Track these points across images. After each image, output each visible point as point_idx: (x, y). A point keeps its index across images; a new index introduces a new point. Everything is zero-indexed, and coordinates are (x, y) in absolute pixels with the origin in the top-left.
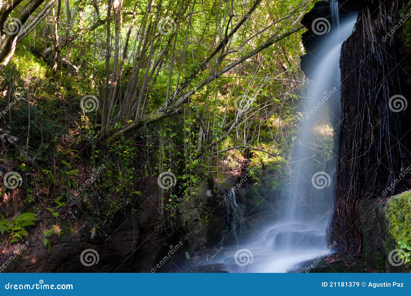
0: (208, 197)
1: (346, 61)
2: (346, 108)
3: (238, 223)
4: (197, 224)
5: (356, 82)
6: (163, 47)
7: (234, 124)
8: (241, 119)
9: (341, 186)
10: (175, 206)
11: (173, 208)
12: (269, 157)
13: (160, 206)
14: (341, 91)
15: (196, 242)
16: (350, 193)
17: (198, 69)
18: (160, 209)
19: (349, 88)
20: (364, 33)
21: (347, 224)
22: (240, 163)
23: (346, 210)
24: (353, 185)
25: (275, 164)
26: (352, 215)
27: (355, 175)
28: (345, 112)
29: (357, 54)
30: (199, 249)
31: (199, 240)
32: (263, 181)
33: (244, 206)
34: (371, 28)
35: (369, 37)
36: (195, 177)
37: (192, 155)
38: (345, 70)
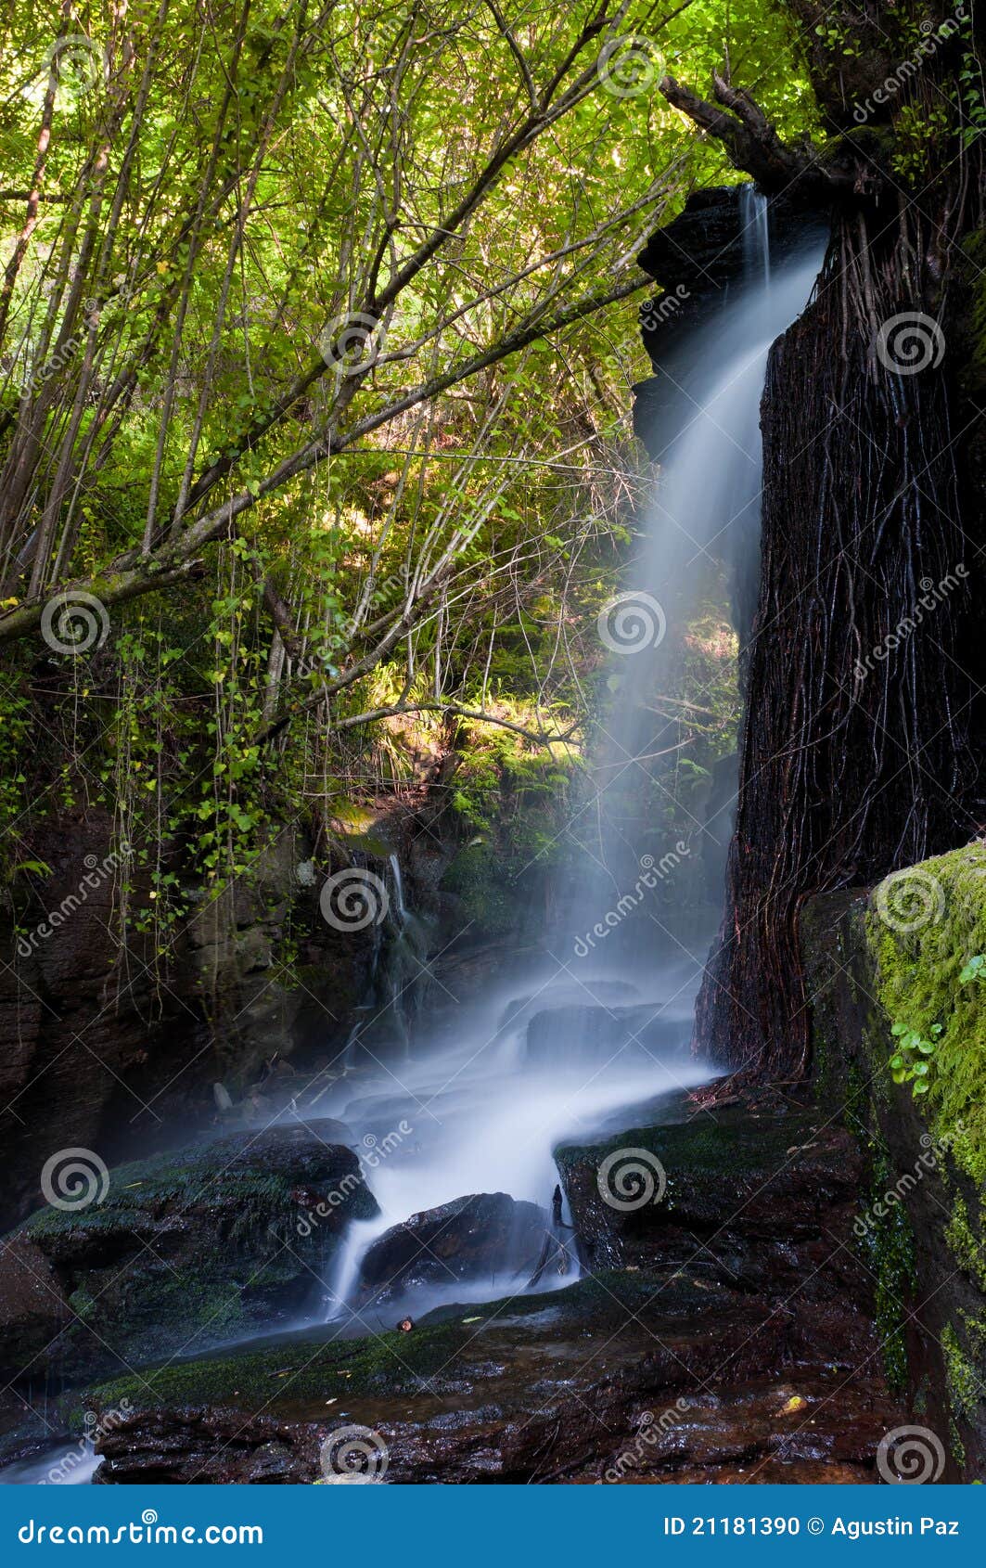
0: (302, 887)
1: (781, 405)
2: (777, 572)
3: (410, 980)
4: (261, 984)
5: (813, 482)
6: (137, 328)
7: (398, 624)
8: (423, 608)
9: (753, 843)
10: (171, 917)
11: (163, 926)
12: (526, 747)
13: (117, 917)
14: (764, 512)
15: (254, 1046)
16: (779, 870)
17: (268, 416)
18: (115, 928)
19: (791, 504)
20: (845, 310)
21: (764, 977)
22: (425, 765)
23: (762, 929)
24: (790, 839)
25: (549, 772)
26: (781, 944)
27: (798, 806)
28: (771, 586)
29: (819, 382)
30: (267, 1073)
31: (266, 1038)
32: (504, 833)
33: (431, 920)
34: (868, 292)
35: (860, 324)
36: (244, 811)
37: (237, 728)
38: (776, 439)
